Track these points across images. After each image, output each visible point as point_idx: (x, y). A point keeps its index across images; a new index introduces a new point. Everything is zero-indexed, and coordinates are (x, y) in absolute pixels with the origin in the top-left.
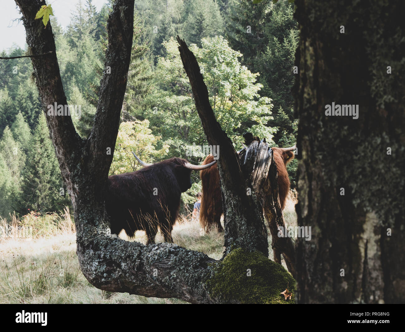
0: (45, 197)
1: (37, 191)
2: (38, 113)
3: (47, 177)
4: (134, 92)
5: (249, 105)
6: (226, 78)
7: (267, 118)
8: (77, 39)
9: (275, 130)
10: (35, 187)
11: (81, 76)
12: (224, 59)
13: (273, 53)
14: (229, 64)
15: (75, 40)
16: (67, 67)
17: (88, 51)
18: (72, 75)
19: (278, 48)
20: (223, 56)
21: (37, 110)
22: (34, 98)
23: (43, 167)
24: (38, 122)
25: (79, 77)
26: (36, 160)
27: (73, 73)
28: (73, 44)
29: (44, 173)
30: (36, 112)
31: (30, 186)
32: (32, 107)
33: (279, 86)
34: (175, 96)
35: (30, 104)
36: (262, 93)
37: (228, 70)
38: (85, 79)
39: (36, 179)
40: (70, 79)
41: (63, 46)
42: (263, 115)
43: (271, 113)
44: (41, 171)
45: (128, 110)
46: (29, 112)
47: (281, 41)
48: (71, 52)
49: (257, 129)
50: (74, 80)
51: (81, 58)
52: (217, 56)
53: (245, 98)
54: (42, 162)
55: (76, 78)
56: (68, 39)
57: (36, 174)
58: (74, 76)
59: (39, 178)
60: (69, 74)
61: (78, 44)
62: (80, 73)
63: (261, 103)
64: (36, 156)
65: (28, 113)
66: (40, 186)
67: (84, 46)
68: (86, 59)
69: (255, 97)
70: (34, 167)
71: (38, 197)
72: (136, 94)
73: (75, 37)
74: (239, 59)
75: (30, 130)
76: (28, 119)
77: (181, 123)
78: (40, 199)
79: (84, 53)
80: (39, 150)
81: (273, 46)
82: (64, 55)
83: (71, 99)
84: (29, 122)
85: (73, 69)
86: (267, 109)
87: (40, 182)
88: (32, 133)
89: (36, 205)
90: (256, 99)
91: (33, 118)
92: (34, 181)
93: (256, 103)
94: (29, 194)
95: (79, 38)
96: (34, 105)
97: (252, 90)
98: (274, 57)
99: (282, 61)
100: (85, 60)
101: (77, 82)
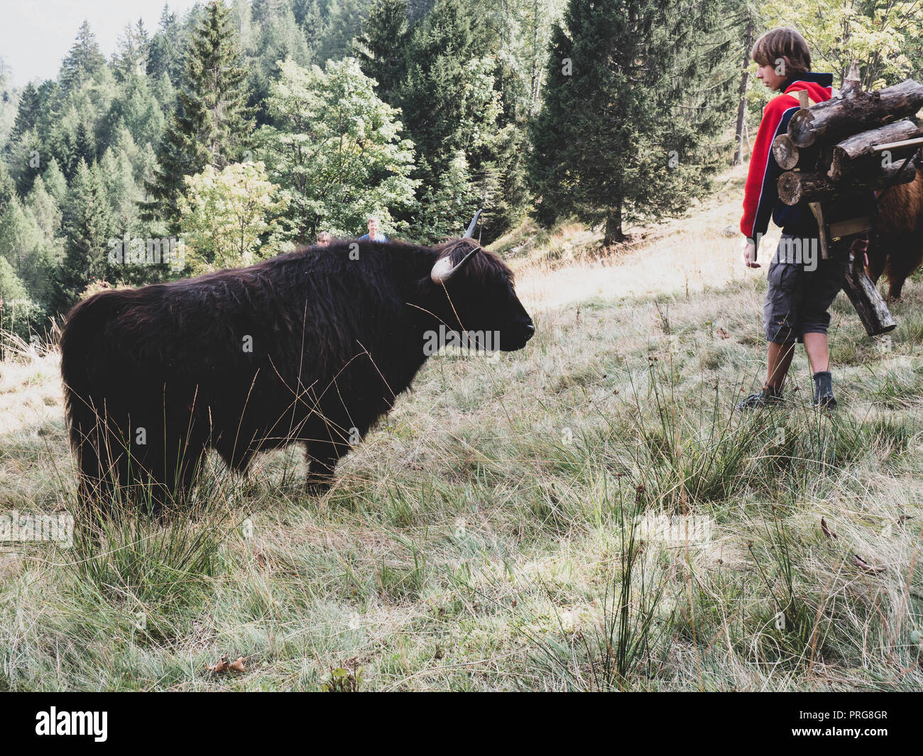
0: (98, 265)
1: (88, 257)
2: (76, 161)
3: (101, 239)
4: (229, 130)
5: (386, 149)
6: (359, 113)
7: (409, 167)
8: (125, 71)
9: (418, 183)
10: (85, 252)
11: (132, 117)
12: (356, 88)
13: (415, 85)
14: (361, 95)
15: (123, 72)
16: (113, 105)
17: (139, 86)
18: (119, 115)
19: (421, 79)
20: (354, 84)
21: (75, 157)
22: (71, 142)
23: (95, 226)
24: (77, 172)
25: (129, 117)
26: (88, 217)
27: (120, 113)
28: (120, 78)
29: (97, 233)
30: (74, 160)
31: (79, 250)
32: (68, 152)
33: (419, 129)
34: (292, 135)
35: (66, 148)
36: (403, 135)
37: (362, 102)
38: (137, 120)
39: (88, 242)
40: (117, 120)
41: (107, 78)
42: (405, 164)
43: (413, 161)
44: (93, 230)
45: (221, 153)
46: (65, 159)
47: (426, 69)
48: (118, 87)
49: (396, 181)
50: (122, 120)
51: (131, 94)
52: (348, 84)
53: (381, 140)
54: (94, 219)
55: (125, 118)
56: (114, 70)
57: (87, 234)
58: (122, 117)
59: (90, 239)
60: (116, 113)
61: (126, 77)
62: (130, 113)
63: (401, 149)
64: (87, 211)
65: (63, 161)
66: (91, 250)
67: (135, 79)
68: (139, 95)
69: (393, 139)
70: (84, 226)
71: (89, 264)
72: (232, 132)
73: (123, 68)
74: (375, 89)
75: (66, 181)
76: (63, 167)
77: (300, 169)
78: (91, 267)
79: (135, 88)
80: (91, 204)
81: (415, 75)
82: (108, 91)
83: (120, 144)
84: (64, 172)
85: (120, 107)
86: (409, 157)
87: (92, 245)
88: (69, 185)
89: (86, 275)
90: (394, 142)
91: (70, 166)
92: (84, 244)
93: (396, 147)
94: (77, 260)
95: (128, 70)
96: (71, 150)
97: (390, 130)
98: (416, 90)
99: (425, 95)
100: (137, 98)
101: (126, 124)
